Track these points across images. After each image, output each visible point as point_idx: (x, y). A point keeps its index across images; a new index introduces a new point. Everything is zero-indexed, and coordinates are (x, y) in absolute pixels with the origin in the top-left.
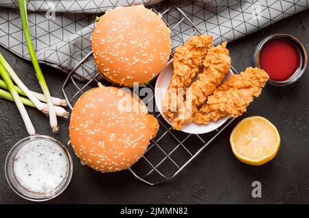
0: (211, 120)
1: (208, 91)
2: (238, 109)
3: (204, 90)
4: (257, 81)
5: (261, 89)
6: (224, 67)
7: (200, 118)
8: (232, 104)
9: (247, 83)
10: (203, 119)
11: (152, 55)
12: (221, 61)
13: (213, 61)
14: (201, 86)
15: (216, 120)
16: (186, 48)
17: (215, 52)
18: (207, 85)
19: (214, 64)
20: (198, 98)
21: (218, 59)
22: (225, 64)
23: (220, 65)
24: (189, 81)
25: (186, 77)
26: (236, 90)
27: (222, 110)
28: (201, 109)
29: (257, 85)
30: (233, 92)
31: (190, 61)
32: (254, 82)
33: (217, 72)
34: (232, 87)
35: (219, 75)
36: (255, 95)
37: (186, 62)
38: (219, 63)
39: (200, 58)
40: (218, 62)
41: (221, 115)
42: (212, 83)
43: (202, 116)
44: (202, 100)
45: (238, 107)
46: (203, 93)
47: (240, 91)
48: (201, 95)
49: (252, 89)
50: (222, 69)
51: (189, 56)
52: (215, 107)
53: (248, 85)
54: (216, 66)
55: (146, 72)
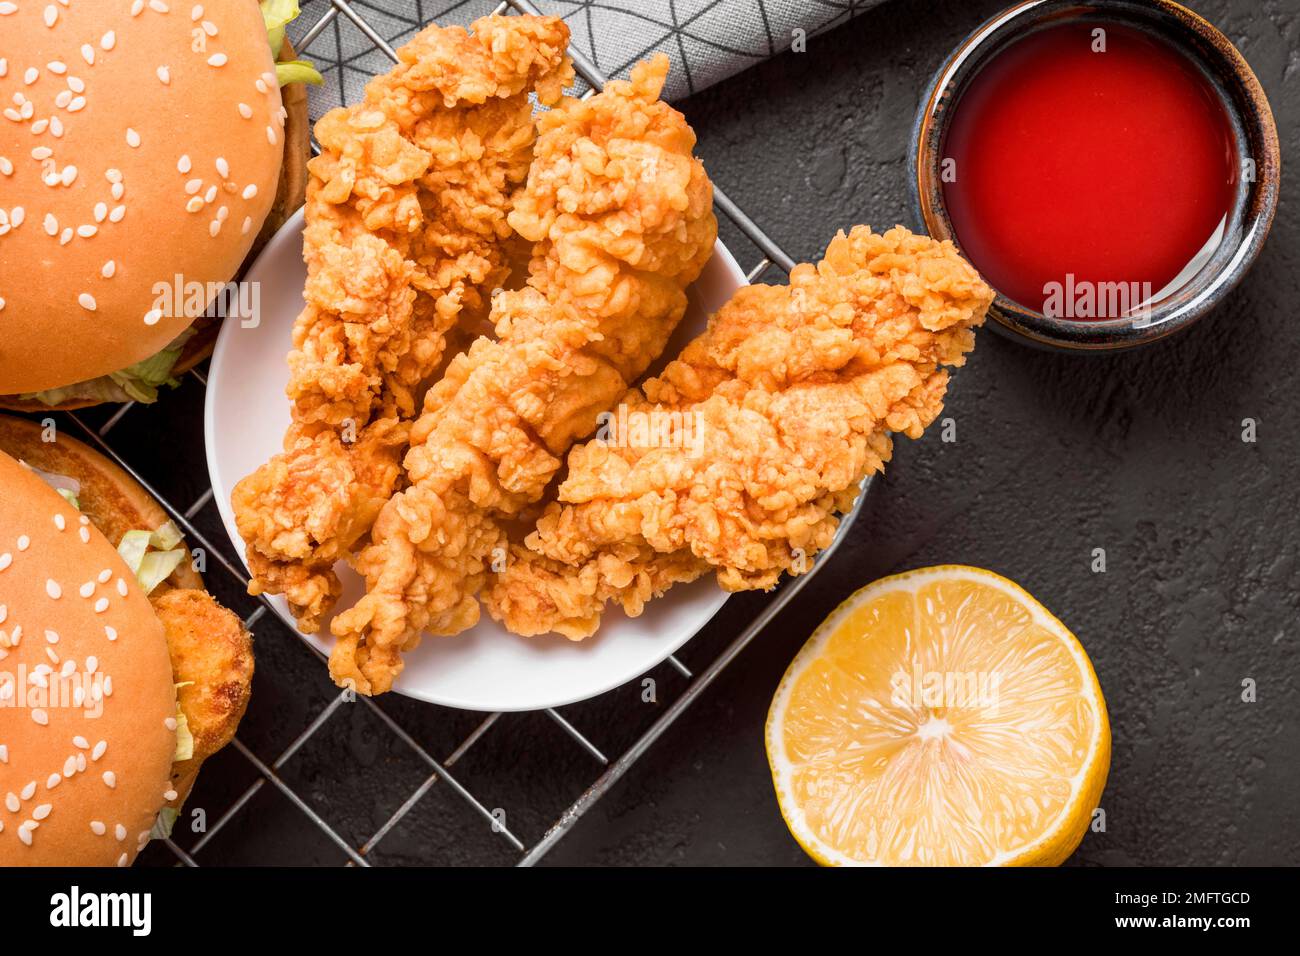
0: (612, 614)
1: (565, 408)
2: (765, 530)
3: (528, 405)
4: (904, 326)
5: (942, 380)
6: (652, 236)
7: (530, 604)
8: (728, 501)
9: (834, 343)
10: (549, 607)
11: (113, 174)
12: (619, 192)
13: (571, 200)
14: (503, 382)
15: (635, 607)
16: (375, 118)
17: (587, 129)
18: (543, 369)
19: (583, 217)
20: (492, 464)
21: (603, 181)
22: (650, 213)
23: (616, 226)
24: (429, 347)
25: (381, 323)
26: (759, 395)
27: (662, 544)
28: (530, 541)
29: (910, 352)
30: (731, 413)
31: (410, 204)
32: (884, 334)
33: (603, 275)
34: (732, 374)
35: (623, 294)
36: (898, 423)
37: (380, 216)
38: (613, 210)
39: (490, 182)
40: (599, 199)
41: (669, 577)
42: (587, 350)
43: (542, 586)
44: (525, 474)
45: (771, 516)
46: (531, 429)
47: (780, 404)
48: (507, 440)
49: (871, 384)
50: (636, 253)
51: (396, 174)
52: (612, 521)
53: (837, 356)
54: (590, 233)
55: (87, 300)
